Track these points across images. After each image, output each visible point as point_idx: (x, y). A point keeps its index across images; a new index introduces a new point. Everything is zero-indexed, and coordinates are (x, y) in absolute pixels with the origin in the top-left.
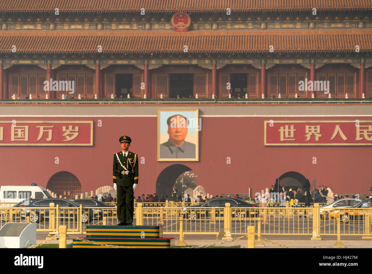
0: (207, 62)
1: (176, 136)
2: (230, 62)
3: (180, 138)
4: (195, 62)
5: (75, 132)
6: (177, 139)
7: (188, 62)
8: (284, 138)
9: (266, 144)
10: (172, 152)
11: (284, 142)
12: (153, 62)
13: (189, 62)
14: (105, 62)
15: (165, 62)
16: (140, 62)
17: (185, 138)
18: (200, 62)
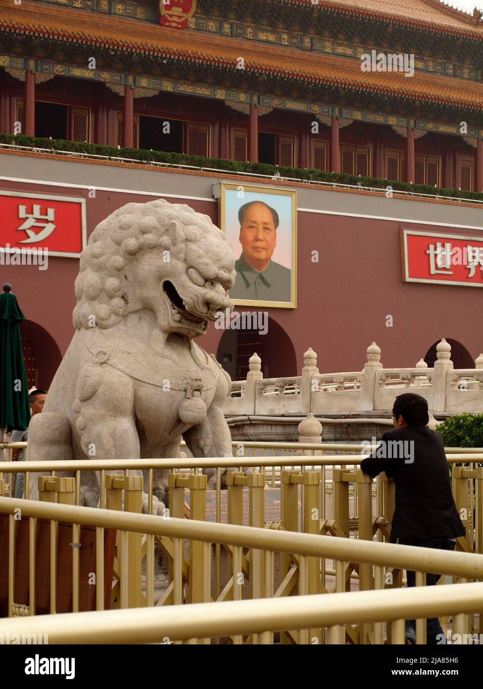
0: (243, 97)
1: (256, 248)
2: (282, 103)
3: (263, 255)
4: (221, 95)
5: (47, 221)
6: (256, 255)
7: (208, 93)
8: (437, 268)
9: (408, 279)
10: (248, 285)
11: (437, 276)
12: (144, 82)
13: (210, 92)
14: (47, 67)
15: (167, 87)
16: (119, 78)
17: (271, 256)
18: (230, 95)
